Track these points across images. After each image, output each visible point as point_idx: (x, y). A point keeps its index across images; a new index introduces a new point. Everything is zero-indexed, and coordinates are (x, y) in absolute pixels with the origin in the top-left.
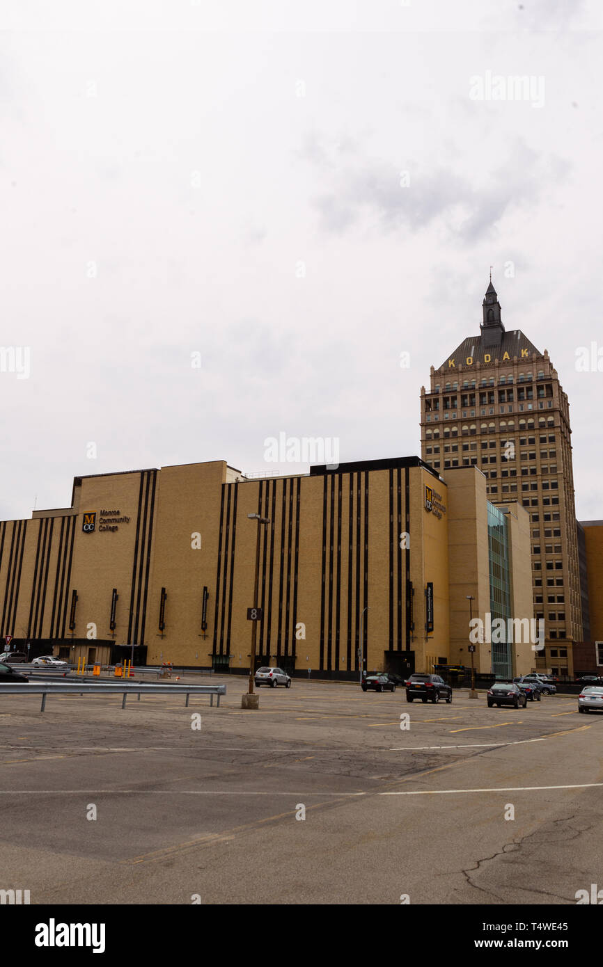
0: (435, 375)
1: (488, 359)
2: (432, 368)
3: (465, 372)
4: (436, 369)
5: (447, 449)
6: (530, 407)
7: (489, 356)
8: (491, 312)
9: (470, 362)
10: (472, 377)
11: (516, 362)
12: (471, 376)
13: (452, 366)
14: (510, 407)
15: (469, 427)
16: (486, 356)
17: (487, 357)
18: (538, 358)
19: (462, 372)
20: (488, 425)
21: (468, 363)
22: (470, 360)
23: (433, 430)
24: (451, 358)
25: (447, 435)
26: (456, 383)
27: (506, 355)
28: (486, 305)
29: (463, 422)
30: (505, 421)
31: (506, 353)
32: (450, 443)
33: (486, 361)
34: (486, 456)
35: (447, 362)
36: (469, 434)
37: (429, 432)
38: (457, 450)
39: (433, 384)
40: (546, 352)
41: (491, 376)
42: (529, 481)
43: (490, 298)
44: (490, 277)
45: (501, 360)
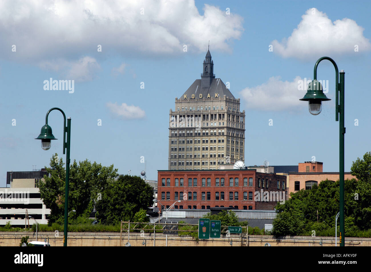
0: (177, 102)
2: (176, 99)
3: (191, 102)
4: (178, 99)
5: (180, 142)
12: (193, 105)
16: (200, 94)
19: (189, 102)
20: (198, 132)
21: (192, 98)
22: (193, 95)
23: (175, 132)
24: (185, 94)
25: (180, 135)
26: (186, 107)
27: (209, 96)
28: (205, 64)
29: (188, 129)
30: (205, 130)
32: (182, 139)
34: (196, 147)
35: (183, 96)
37: (173, 132)
38: (184, 143)
39: (176, 107)
42: (213, 160)
43: (207, 60)
44: (209, 47)
45: (206, 98)
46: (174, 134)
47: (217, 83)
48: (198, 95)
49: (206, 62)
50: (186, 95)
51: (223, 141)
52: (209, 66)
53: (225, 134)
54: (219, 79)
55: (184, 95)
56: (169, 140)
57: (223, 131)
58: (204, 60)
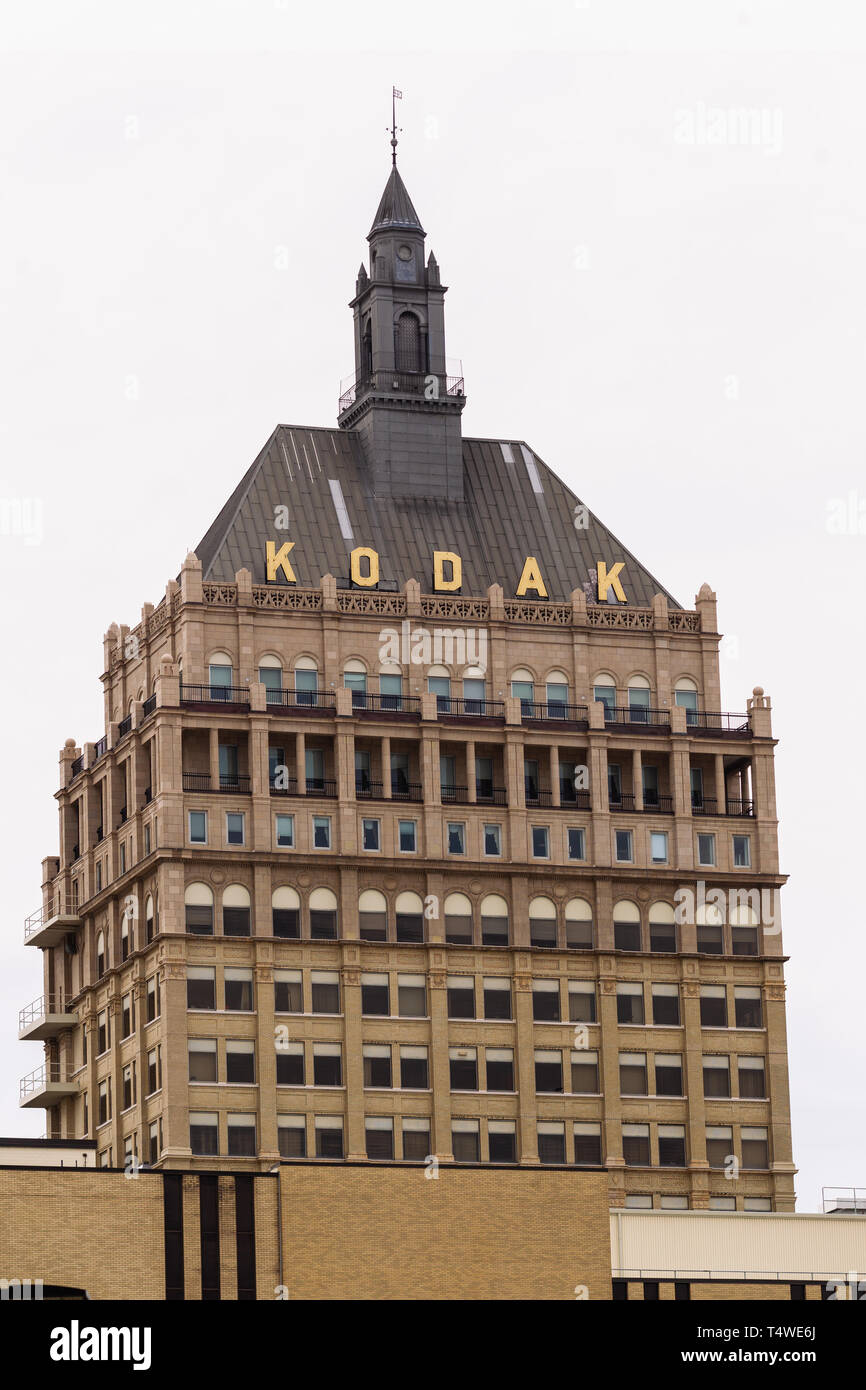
1: (449, 577)
5: (285, 998)
6: (658, 847)
7: (455, 559)
9: (366, 573)
11: (581, 619)
13: (280, 571)
14: (575, 838)
15: (390, 902)
16: (439, 557)
17: (447, 565)
18: (674, 620)
20: (475, 904)
21: (357, 578)
23: (217, 889)
25: (285, 922)
26: (309, 667)
27: (533, 576)
30: (551, 897)
31: (531, 566)
32: (309, 968)
33: (440, 585)
34: (470, 1055)
36: (392, 938)
38: (337, 1008)
40: (707, 599)
44: (394, 143)
45: (511, 592)
47: (523, 480)
50: (288, 547)
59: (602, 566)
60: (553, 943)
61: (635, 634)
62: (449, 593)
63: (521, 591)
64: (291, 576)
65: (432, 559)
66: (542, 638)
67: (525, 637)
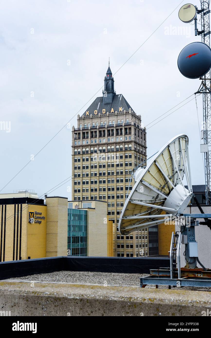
0: (80, 119)
1: (104, 112)
2: (79, 116)
3: (94, 118)
4: (80, 116)
5: (83, 160)
7: (105, 110)
8: (108, 84)
9: (96, 113)
10: (96, 121)
11: (116, 114)
13: (87, 115)
17: (104, 111)
19: (92, 118)
22: (96, 112)
23: (78, 149)
24: (87, 110)
25: (84, 152)
26: (89, 124)
27: (112, 110)
28: (106, 80)
29: (91, 146)
33: (103, 113)
34: (101, 164)
35: (85, 113)
37: (76, 150)
38: (88, 161)
39: (79, 125)
41: (105, 121)
42: (120, 177)
43: (108, 76)
44: (109, 64)
45: (110, 112)
46: (77, 152)
47: (120, 98)
48: (100, 111)
49: (108, 79)
50: (88, 112)
51: (130, 156)
52: (110, 82)
53: (133, 149)
54: (120, 95)
55: (87, 112)
56: (72, 159)
57: (130, 146)
58: (105, 77)
59: (120, 108)
60: (110, 151)
61: (122, 115)
62: (104, 114)
63: (111, 112)
64: (89, 115)
65: (102, 110)
66: (112, 117)
67: (111, 117)
